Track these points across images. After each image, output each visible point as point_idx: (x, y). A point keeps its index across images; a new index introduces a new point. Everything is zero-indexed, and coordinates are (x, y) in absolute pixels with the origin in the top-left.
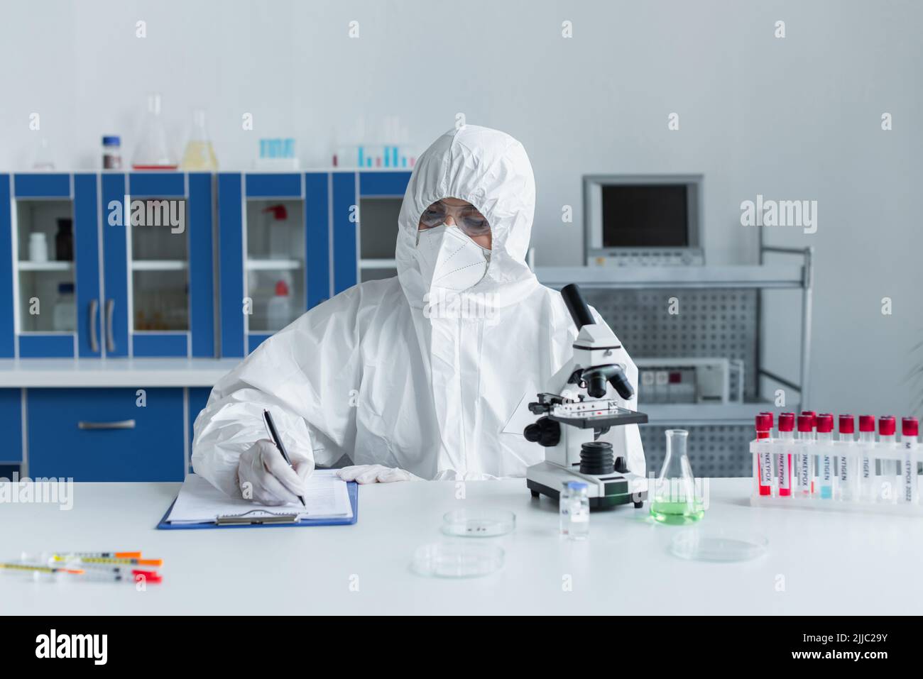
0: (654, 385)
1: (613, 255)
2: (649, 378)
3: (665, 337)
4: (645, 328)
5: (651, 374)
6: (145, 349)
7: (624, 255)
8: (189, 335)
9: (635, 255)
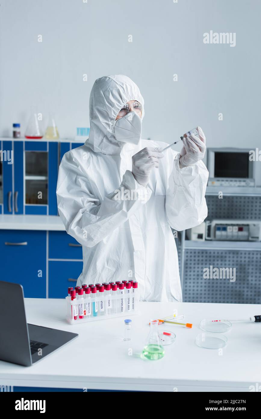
0: (232, 232)
1: (218, 181)
2: (230, 229)
3: (236, 210)
4: (229, 205)
5: (231, 227)
6: (30, 211)
7: (223, 181)
8: (48, 206)
9: (227, 181)
